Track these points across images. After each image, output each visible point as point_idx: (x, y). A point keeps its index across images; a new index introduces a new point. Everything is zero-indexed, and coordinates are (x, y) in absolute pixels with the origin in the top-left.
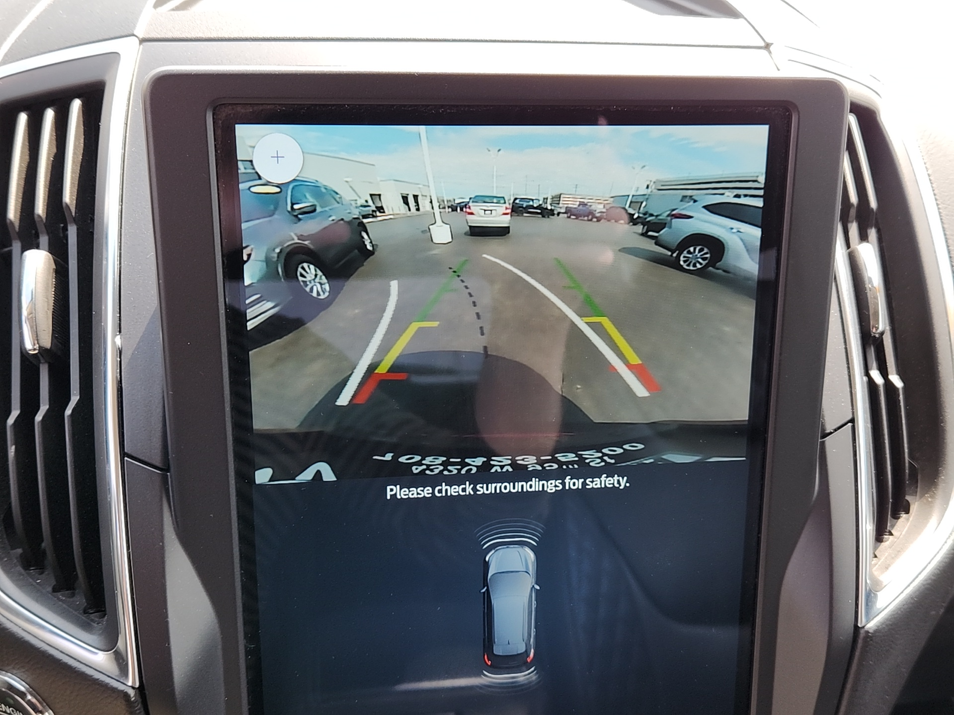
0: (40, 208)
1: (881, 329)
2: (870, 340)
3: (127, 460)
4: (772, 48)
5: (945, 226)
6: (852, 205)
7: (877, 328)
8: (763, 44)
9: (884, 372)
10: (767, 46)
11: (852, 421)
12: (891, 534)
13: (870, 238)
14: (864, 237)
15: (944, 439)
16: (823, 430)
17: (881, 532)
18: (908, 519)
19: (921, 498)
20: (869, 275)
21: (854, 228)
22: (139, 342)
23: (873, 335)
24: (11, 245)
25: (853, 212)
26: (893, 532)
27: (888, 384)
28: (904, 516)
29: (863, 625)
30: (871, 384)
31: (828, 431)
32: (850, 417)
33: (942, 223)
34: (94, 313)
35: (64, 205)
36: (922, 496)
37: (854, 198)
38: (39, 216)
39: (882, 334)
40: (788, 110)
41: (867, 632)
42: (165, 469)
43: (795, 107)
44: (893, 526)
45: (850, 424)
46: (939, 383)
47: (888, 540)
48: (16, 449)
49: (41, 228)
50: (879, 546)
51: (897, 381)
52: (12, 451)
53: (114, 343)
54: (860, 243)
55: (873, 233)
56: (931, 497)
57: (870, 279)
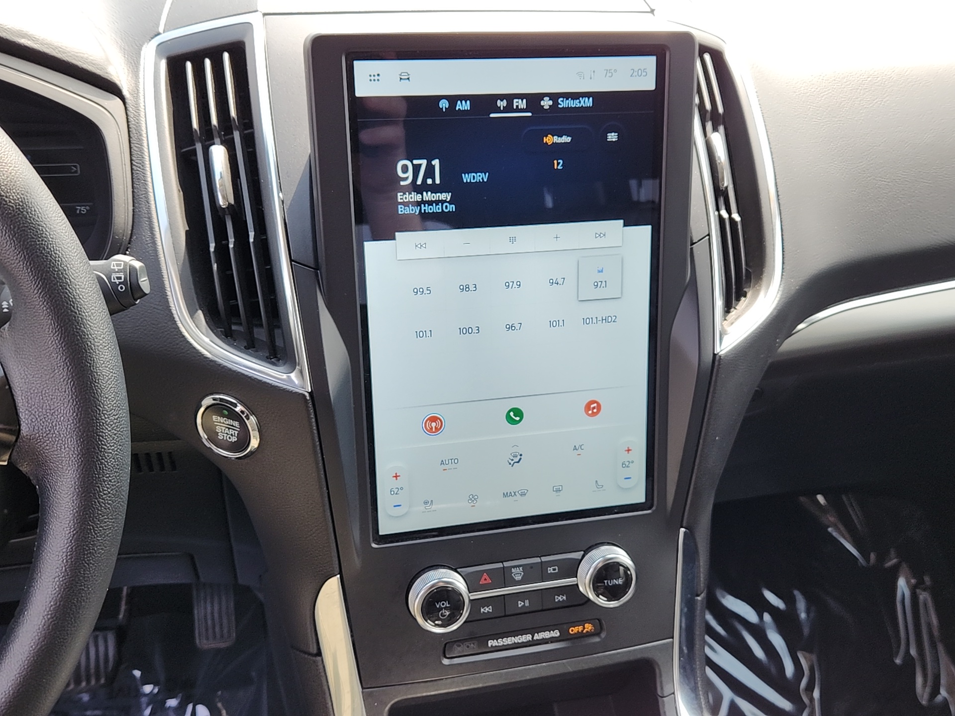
0: (214, 121)
1: (725, 185)
2: (720, 193)
3: (294, 264)
4: (655, 12)
5: (766, 124)
6: (707, 111)
7: (723, 185)
8: (649, 10)
9: (729, 212)
10: (652, 11)
11: (709, 235)
12: (735, 308)
13: (720, 131)
14: (715, 129)
15: (765, 251)
16: (692, 240)
17: (728, 307)
18: (745, 301)
19: (753, 288)
20: (719, 155)
21: (709, 126)
22: (294, 196)
23: (721, 189)
24: (195, 145)
25: (708, 115)
26: (736, 307)
27: (732, 220)
28: (743, 299)
29: (718, 351)
30: (720, 217)
31: (694, 241)
32: (707, 233)
33: (765, 122)
34: (262, 181)
35: (232, 118)
36: (754, 287)
37: (708, 106)
38: (215, 126)
39: (726, 188)
40: (664, 50)
41: (720, 356)
42: (317, 268)
43: (669, 48)
44: (737, 305)
45: (707, 237)
46: (762, 218)
47: (733, 313)
48: (217, 265)
49: (215, 133)
50: (727, 316)
51: (736, 217)
52: (215, 266)
53: (279, 197)
54: (712, 133)
55: (721, 128)
56: (759, 286)
57: (719, 158)
